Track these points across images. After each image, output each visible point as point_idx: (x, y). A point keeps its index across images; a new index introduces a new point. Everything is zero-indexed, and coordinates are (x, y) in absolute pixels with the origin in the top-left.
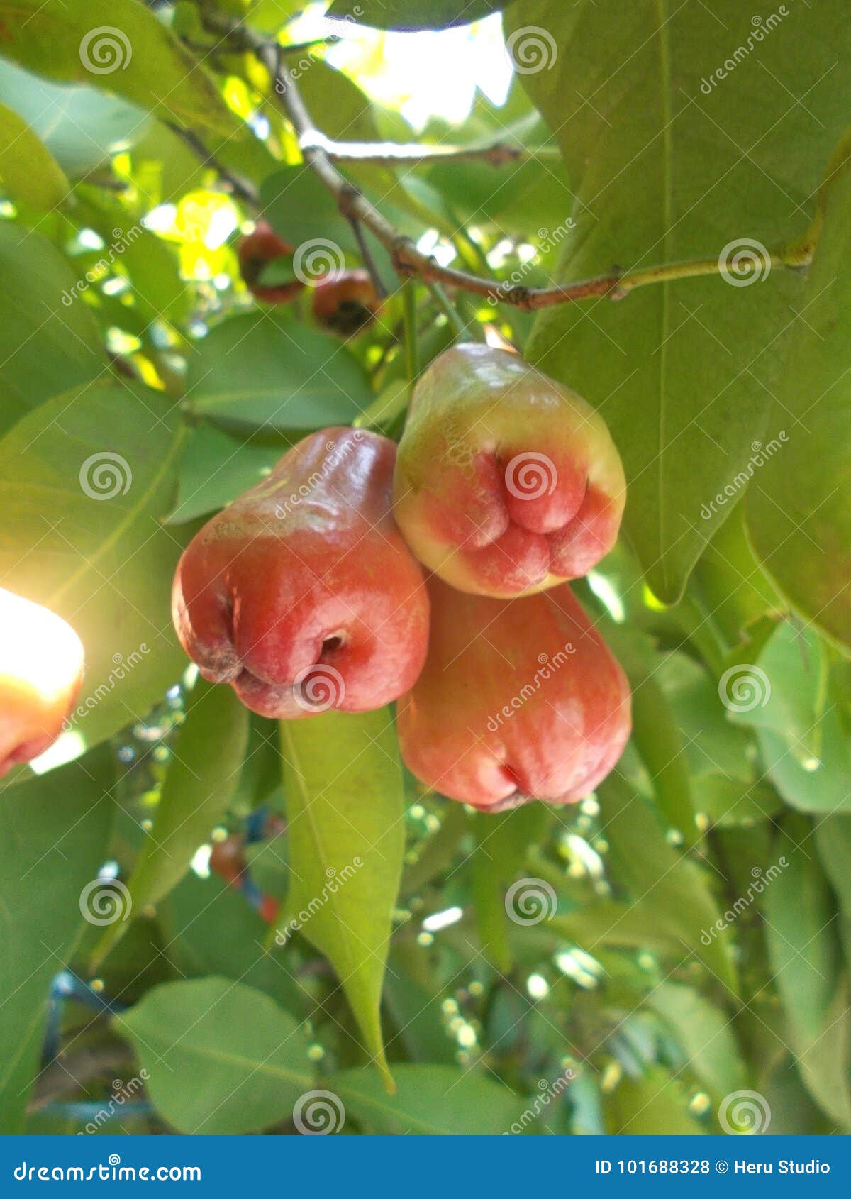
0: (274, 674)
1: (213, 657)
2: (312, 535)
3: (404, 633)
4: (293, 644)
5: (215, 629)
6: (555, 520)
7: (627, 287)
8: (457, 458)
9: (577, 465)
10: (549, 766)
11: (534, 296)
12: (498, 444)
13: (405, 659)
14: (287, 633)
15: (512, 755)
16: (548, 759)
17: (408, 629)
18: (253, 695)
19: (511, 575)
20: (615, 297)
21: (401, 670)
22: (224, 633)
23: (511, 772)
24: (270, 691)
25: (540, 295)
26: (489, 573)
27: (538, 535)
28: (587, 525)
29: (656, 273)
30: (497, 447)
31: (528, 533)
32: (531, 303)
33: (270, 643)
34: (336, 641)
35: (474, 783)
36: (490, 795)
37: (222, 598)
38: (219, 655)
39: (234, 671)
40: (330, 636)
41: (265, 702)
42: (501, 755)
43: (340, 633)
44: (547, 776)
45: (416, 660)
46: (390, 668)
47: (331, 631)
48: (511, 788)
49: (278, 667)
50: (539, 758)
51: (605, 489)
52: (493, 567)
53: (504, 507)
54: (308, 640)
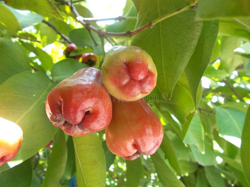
0: (73, 120)
1: (57, 118)
2: (81, 85)
3: (106, 109)
4: (77, 111)
5: (57, 111)
6: (141, 77)
7: (154, 24)
8: (117, 63)
9: (146, 64)
10: (145, 143)
11: (132, 32)
12: (126, 60)
13: (107, 116)
14: (76, 108)
15: (135, 141)
16: (145, 140)
17: (107, 108)
18: (68, 128)
19: (132, 91)
20: (151, 27)
21: (106, 119)
22: (59, 112)
23: (135, 146)
24: (72, 127)
25: (133, 32)
26: (126, 92)
27: (137, 81)
28: (149, 79)
29: (160, 19)
30: (126, 61)
31: (135, 80)
32: (131, 34)
33: (71, 111)
34: (89, 112)
35: (126, 150)
36: (130, 153)
37: (59, 103)
38: (58, 118)
39: (63, 122)
40: (87, 110)
41: (71, 130)
42: (133, 141)
43: (90, 109)
44: (145, 146)
45: (110, 116)
46: (103, 117)
47: (87, 109)
48: (135, 151)
49: (74, 118)
50: (142, 141)
51: (153, 71)
52: (127, 90)
53: (129, 74)
54: (81, 110)
